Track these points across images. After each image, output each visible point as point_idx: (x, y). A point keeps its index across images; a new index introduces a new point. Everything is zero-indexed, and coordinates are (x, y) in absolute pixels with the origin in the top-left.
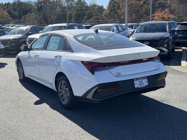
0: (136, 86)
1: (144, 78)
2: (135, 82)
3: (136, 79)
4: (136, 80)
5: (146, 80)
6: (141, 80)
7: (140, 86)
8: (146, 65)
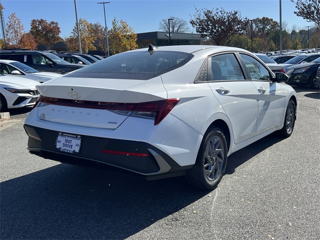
0: (58, 146)
1: (77, 137)
2: (59, 138)
3: (63, 133)
4: (62, 135)
5: (79, 142)
6: (69, 139)
7: (65, 148)
8: (89, 114)
